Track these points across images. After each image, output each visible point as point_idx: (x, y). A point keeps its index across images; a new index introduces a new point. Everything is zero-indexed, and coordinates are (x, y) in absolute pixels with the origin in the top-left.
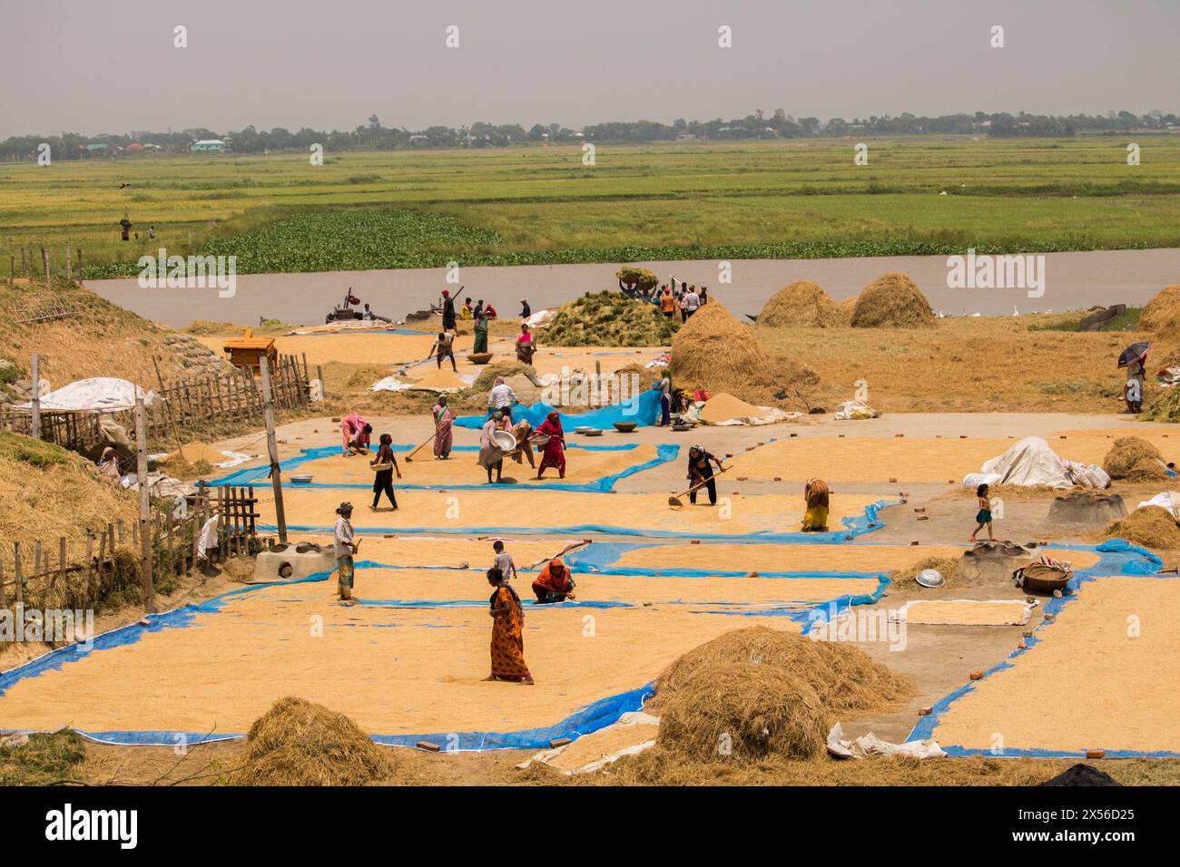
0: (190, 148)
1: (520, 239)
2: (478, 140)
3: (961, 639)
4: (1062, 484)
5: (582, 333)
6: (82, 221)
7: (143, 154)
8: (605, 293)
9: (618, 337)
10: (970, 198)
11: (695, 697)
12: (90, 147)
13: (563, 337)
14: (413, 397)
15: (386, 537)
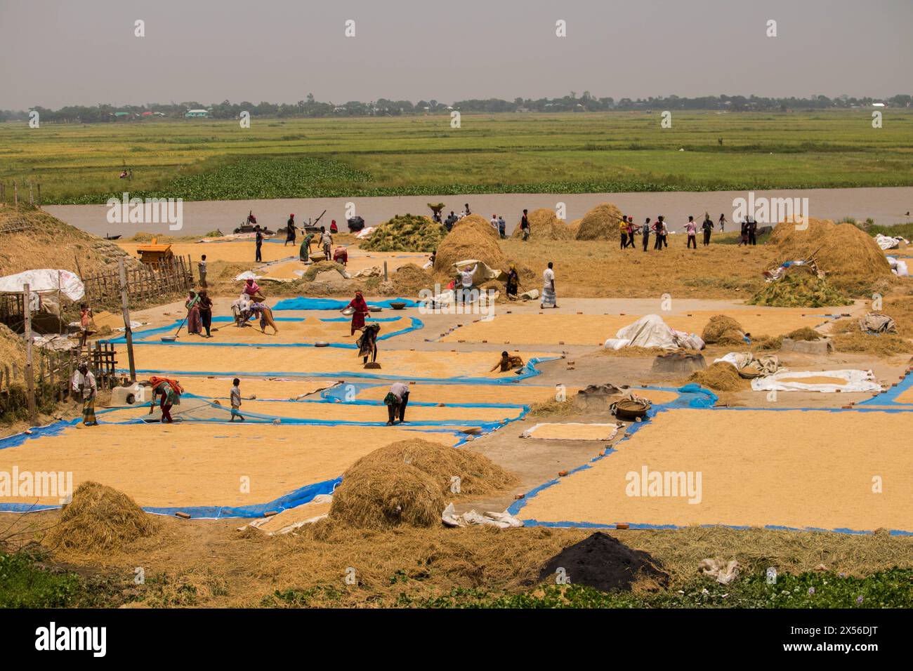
0: (184, 114)
1: (383, 179)
2: (380, 110)
3: (565, 449)
4: (671, 346)
5: (391, 243)
6: (93, 165)
7: (152, 119)
8: (408, 215)
9: (415, 245)
10: (698, 153)
11: (354, 485)
12: (117, 114)
13: (379, 245)
14: (262, 284)
15: (209, 378)
